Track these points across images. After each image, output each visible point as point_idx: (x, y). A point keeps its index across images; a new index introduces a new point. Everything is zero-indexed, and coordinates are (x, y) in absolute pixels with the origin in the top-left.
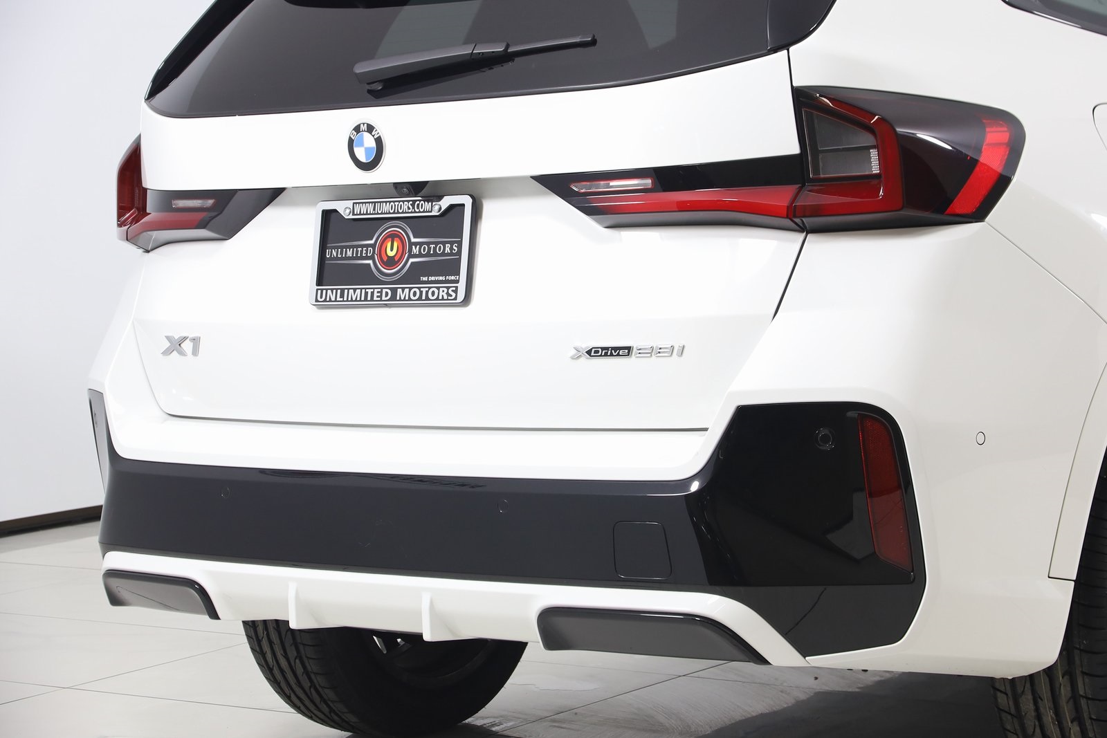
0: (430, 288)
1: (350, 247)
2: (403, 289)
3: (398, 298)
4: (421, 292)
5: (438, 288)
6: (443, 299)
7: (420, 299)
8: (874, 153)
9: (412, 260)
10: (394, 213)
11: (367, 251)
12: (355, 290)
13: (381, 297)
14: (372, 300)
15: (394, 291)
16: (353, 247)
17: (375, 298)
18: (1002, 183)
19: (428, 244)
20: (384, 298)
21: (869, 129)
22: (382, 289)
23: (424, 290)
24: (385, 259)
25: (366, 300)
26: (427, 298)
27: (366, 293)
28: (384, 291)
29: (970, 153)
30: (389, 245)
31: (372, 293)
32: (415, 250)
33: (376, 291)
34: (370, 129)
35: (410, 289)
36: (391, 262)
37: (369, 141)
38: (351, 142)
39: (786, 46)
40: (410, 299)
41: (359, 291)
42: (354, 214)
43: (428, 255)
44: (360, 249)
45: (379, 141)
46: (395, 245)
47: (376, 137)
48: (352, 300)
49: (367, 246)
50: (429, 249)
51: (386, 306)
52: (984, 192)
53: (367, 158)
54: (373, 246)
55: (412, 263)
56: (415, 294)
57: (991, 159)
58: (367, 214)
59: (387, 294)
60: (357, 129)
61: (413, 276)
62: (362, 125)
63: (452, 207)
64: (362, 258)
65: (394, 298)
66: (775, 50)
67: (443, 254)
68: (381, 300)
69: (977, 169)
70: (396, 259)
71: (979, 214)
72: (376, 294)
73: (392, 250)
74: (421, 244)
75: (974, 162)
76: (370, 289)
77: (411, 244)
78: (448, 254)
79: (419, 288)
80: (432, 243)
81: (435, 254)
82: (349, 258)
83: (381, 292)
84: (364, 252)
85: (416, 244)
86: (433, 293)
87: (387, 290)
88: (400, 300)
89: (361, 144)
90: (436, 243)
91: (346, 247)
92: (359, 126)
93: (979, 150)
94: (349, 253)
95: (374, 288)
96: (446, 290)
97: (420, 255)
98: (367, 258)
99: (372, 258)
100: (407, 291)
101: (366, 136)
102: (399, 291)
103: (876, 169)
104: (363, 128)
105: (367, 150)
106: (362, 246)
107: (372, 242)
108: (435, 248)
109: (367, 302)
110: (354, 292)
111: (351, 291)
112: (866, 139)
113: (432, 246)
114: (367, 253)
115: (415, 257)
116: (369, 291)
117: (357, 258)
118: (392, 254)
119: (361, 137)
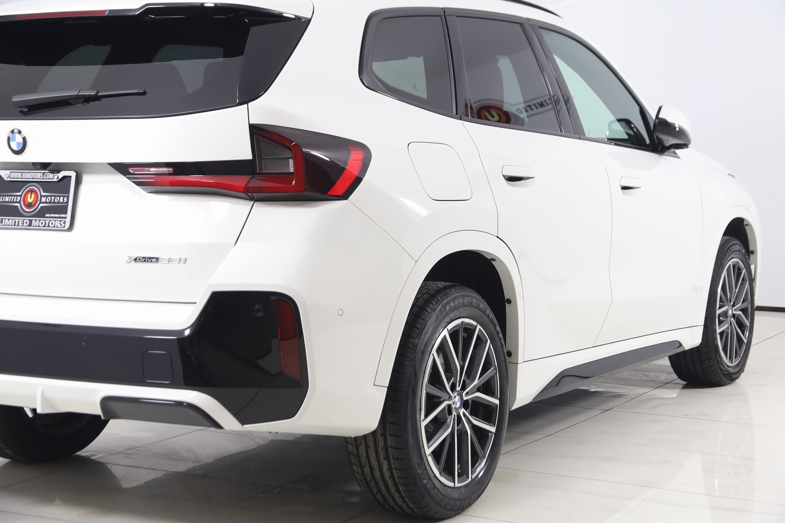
0: (50, 220)
1: (7, 196)
2: (36, 220)
3: (32, 225)
4: (46, 223)
5: (55, 221)
6: (57, 227)
7: (45, 226)
8: (291, 161)
9: (41, 205)
10: (32, 178)
11: (17, 198)
12: (9, 219)
13: (23, 224)
14: (18, 225)
15: (31, 221)
16: (10, 196)
17: (20, 225)
18: (358, 181)
19: (51, 196)
20: (25, 225)
21: (289, 149)
22: (24, 220)
23: (47, 222)
24: (27, 203)
25: (15, 225)
26: (49, 226)
27: (15, 222)
28: (25, 221)
29: (341, 165)
30: (29, 196)
31: (19, 222)
32: (44, 200)
33: (20, 221)
34: (20, 132)
35: (40, 220)
36: (29, 205)
37: (19, 139)
38: (9, 139)
39: (247, 102)
40: (39, 226)
41: (11, 220)
42: (10, 178)
43: (50, 202)
44: (13, 197)
45: (24, 139)
46: (33, 196)
47: (23, 136)
48: (7, 225)
49: (17, 196)
50: (51, 199)
51: (26, 229)
52: (348, 184)
53: (17, 148)
54: (20, 196)
56: (42, 223)
57: (353, 168)
58: (17, 178)
59: (26, 223)
60: (12, 132)
61: (41, 213)
62: (15, 130)
63: (64, 177)
64: (13, 202)
65: (30, 225)
66: (240, 104)
67: (59, 202)
68: (23, 226)
69: (345, 172)
70: (33, 204)
71: (345, 196)
72: (20, 223)
74: (47, 196)
75: (343, 169)
76: (17, 219)
77: (41, 196)
78: (61, 203)
79: (45, 220)
80: (53, 196)
81: (54, 202)
82: (6, 202)
83: (23, 221)
84: (15, 199)
85: (44, 196)
86: (52, 223)
87: (27, 220)
88: (33, 226)
89: (14, 140)
90: (56, 196)
91: (6, 196)
92: (13, 130)
93: (347, 164)
94: (7, 199)
95: (19, 219)
96: (59, 222)
97: (46, 202)
98: (17, 202)
99: (19, 202)
100: (38, 221)
101: (17, 136)
102: (33, 221)
103: (292, 170)
104: (16, 131)
105: (18, 144)
106: (15, 196)
107: (20, 194)
108: (54, 199)
109: (16, 227)
111: (7, 220)
112: (288, 154)
113: (53, 198)
114: (16, 200)
115: (43, 203)
116: (17, 221)
117: (11, 202)
118: (30, 200)
119: (15, 137)
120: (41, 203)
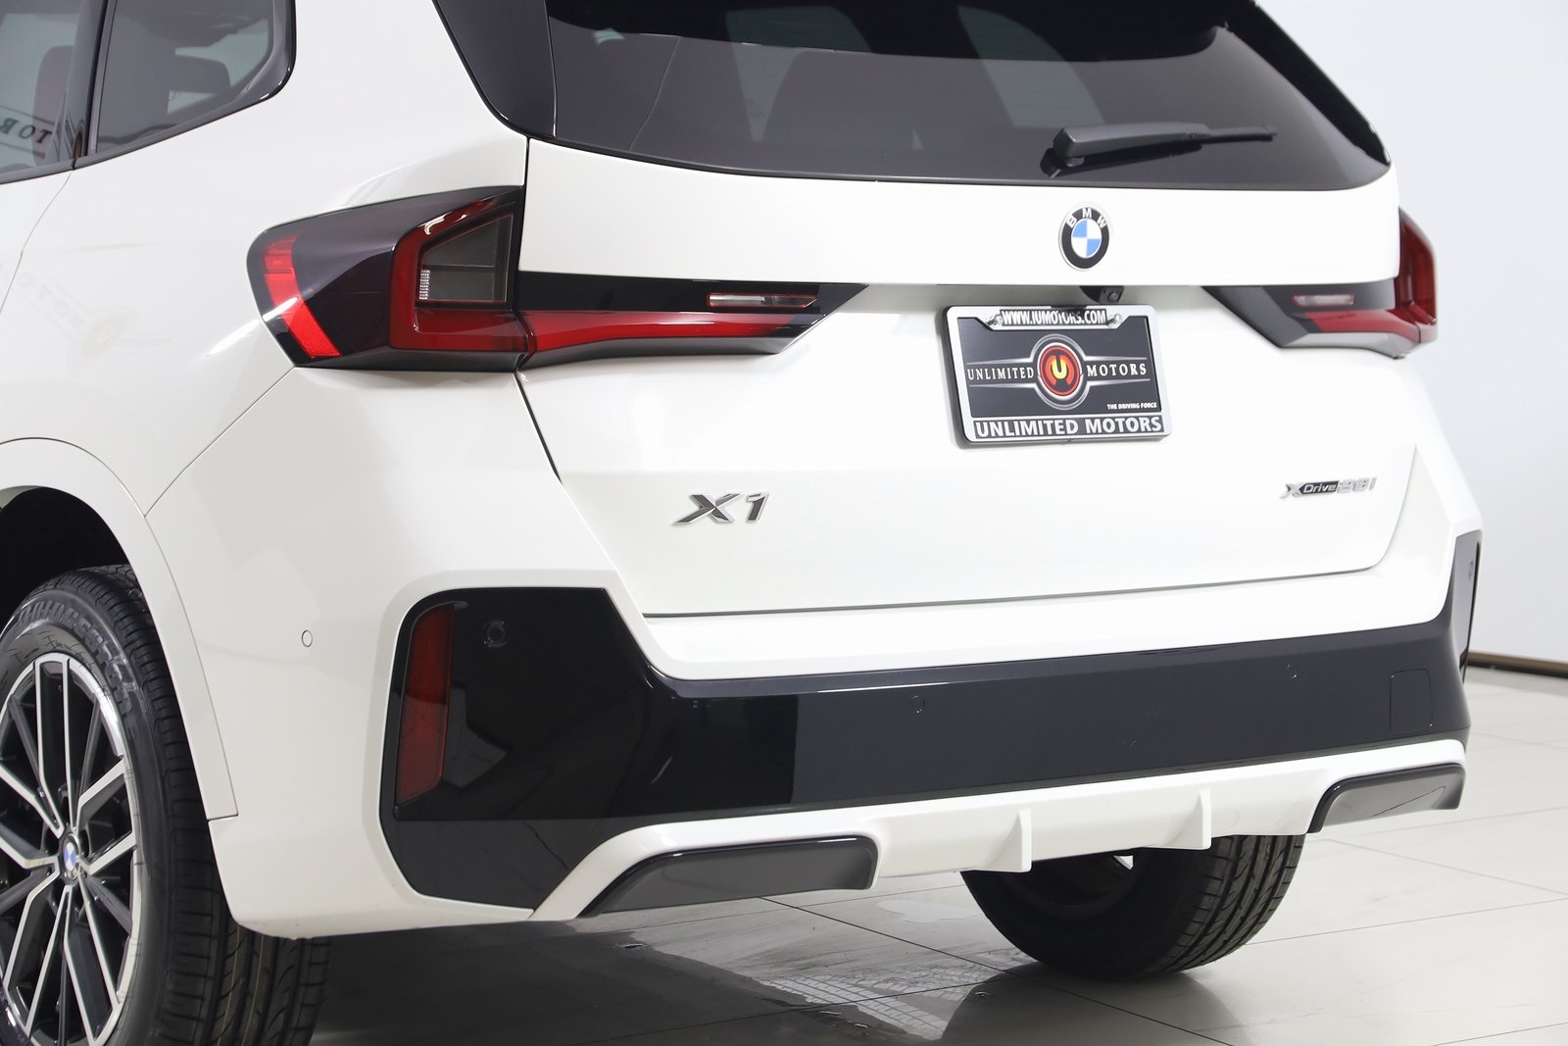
0: (1126, 418)
1: (1001, 366)
2: (1093, 420)
3: (1088, 431)
4: (1117, 424)
5: (1137, 418)
6: (1146, 431)
7: (1117, 431)
9: (1090, 384)
10: (1058, 324)
11: (1026, 371)
12: (1028, 422)
13: (1065, 429)
14: (1054, 434)
15: (1081, 423)
16: (1007, 366)
17: (1058, 432)
19: (1108, 363)
20: (1069, 432)
22: (1064, 420)
23: (1120, 421)
24: (1054, 383)
25: (1046, 434)
26: (1126, 431)
27: (1045, 426)
28: (1068, 422)
30: (1054, 364)
31: (1053, 426)
32: (1092, 371)
33: (1057, 422)
34: (1095, 216)
35: (1102, 419)
36: (1062, 386)
37: (1094, 231)
38: (1067, 234)
40: (1104, 432)
41: (1033, 423)
42: (1004, 325)
43: (1109, 377)
44: (1015, 369)
45: (1105, 231)
46: (1063, 364)
47: (1102, 226)
48: (1028, 435)
49: (1025, 365)
50: (1110, 369)
51: (1070, 441)
53: (1088, 253)
54: (1033, 365)
55: (1092, 388)
56: (1109, 425)
58: (1022, 324)
59: (1072, 427)
60: (1078, 215)
61: (1097, 403)
62: (1084, 211)
63: (1132, 319)
64: (1020, 381)
65: (1082, 430)
67: (1128, 376)
68: (1066, 434)
70: (1069, 382)
72: (1058, 428)
73: (1060, 370)
74: (1098, 364)
76: (1047, 420)
77: (1084, 364)
78: (1134, 377)
79: (1113, 418)
80: (1113, 362)
81: (1119, 376)
82: (1003, 381)
83: (1064, 424)
84: (1022, 373)
85: (1091, 364)
86: (1132, 424)
87: (1071, 420)
88: (1091, 433)
89: (1083, 233)
90: (1118, 363)
91: (996, 367)
92: (1081, 211)
94: (1002, 374)
95: (1054, 420)
96: (1147, 420)
97: (1099, 378)
98: (1027, 380)
99: (1035, 380)
100: (1097, 421)
101: (1091, 223)
102: (1088, 422)
104: (1086, 213)
105: (1091, 242)
106: (1019, 365)
107: (1030, 360)
108: (1117, 369)
109: (1048, 439)
110: (1028, 425)
111: (1021, 423)
113: (1113, 366)
114: (1026, 374)
115: (1093, 378)
116: (1049, 423)
117: (1013, 381)
118: (1061, 375)
119: (1084, 225)
120: (1087, 379)
